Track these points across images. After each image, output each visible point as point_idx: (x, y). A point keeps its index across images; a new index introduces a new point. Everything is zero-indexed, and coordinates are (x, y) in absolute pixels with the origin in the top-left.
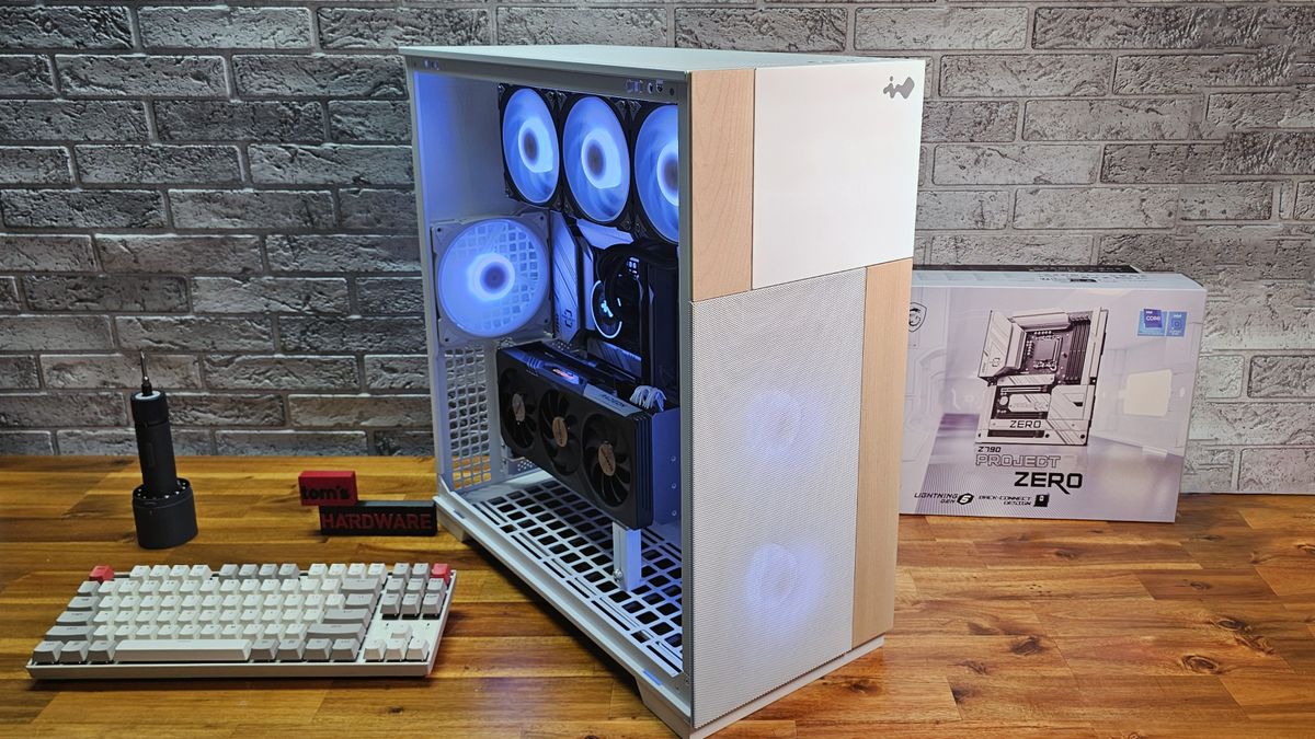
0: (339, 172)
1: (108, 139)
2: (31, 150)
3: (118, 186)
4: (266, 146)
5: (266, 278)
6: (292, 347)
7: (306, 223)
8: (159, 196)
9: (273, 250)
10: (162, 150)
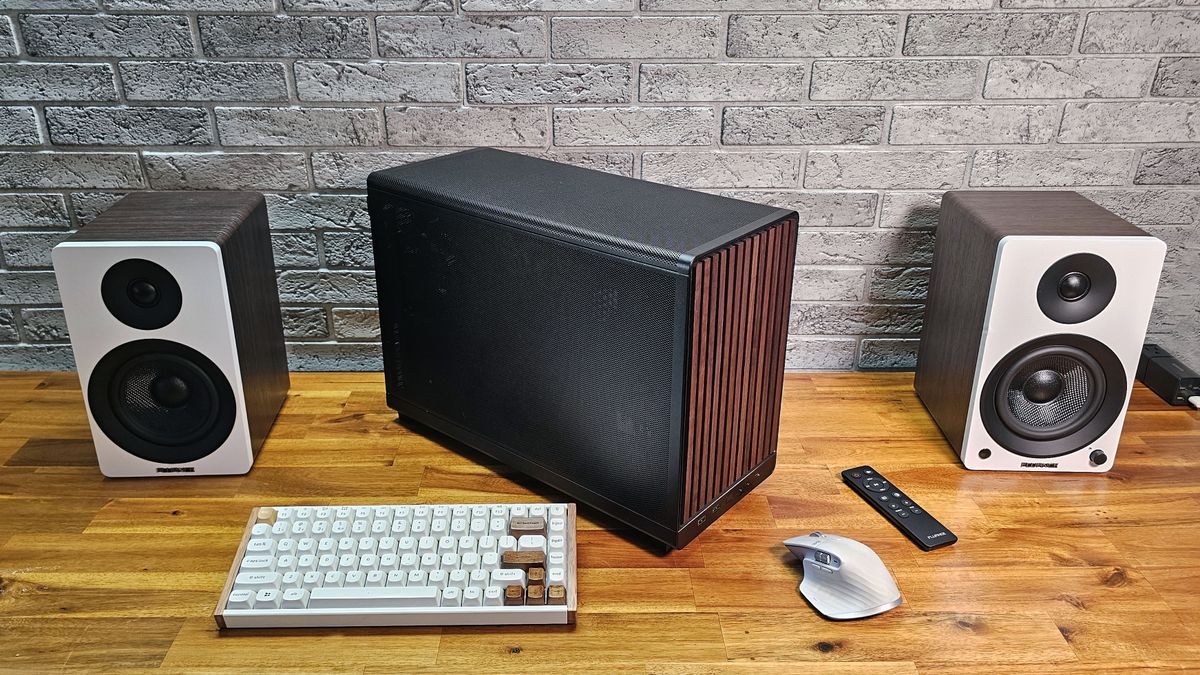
0: (385, 89)
1: (153, 55)
2: (75, 67)
3: (163, 102)
4: (313, 63)
5: (312, 194)
6: (337, 262)
7: (352, 139)
8: (205, 114)
9: (318, 167)
10: (207, 66)
